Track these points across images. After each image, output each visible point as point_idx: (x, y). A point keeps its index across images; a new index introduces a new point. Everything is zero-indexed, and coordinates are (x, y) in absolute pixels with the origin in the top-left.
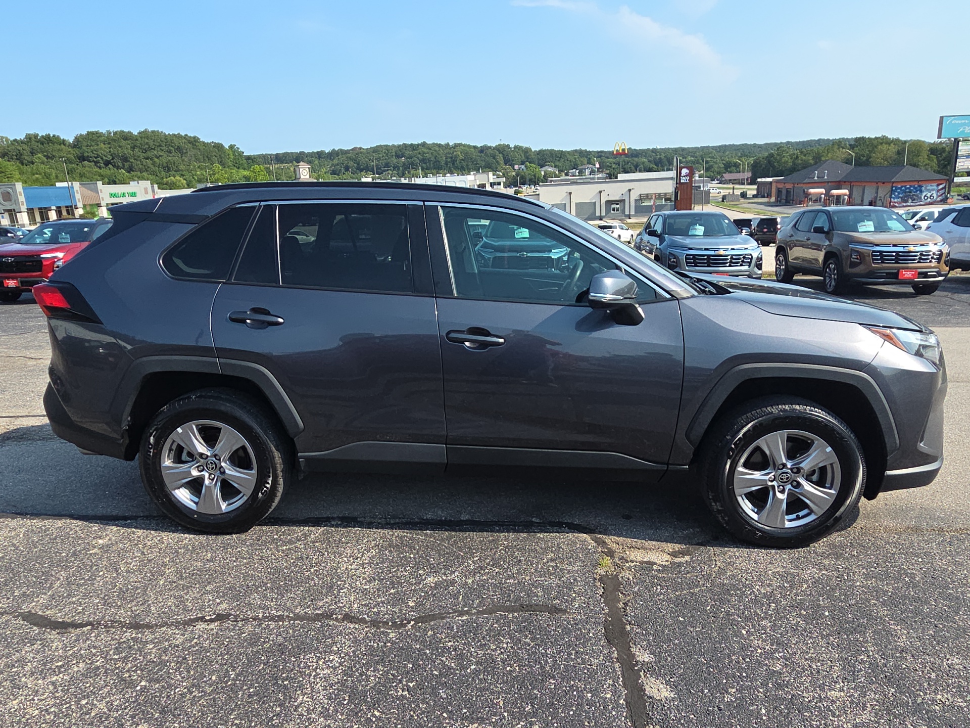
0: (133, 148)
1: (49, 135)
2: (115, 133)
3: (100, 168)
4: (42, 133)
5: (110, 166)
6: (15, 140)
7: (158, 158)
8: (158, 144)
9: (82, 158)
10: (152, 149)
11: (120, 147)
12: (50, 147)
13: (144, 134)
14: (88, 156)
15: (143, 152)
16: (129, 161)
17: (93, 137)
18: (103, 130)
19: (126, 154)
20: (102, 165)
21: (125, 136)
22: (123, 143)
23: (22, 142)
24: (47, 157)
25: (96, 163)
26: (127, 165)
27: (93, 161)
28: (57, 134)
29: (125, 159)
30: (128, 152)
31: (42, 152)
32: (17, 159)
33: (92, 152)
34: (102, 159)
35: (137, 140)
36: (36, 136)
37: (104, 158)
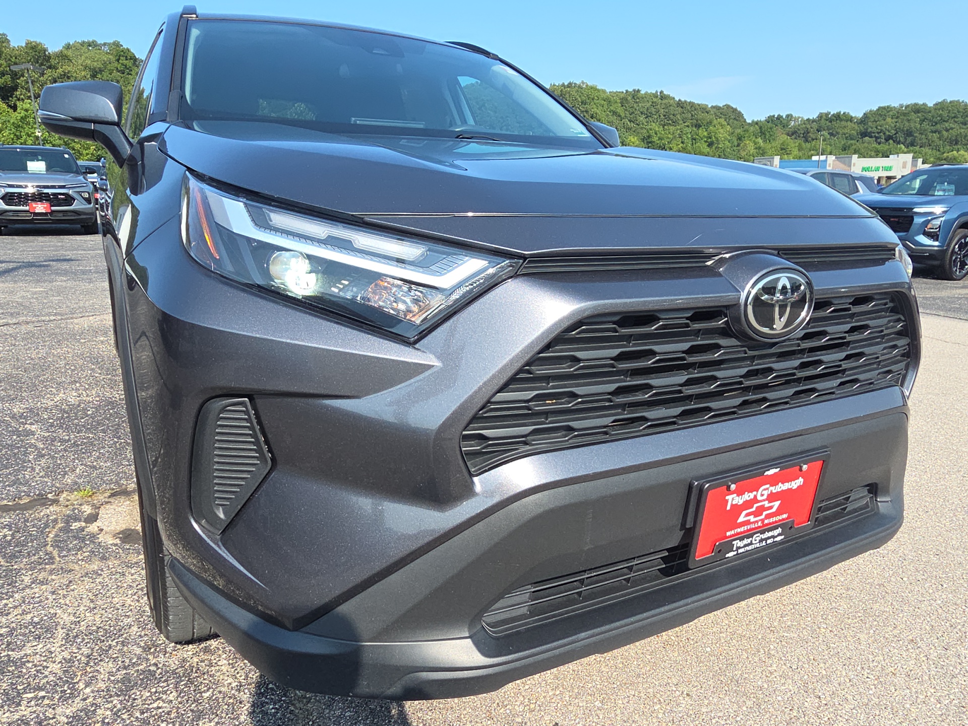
0: (922, 121)
1: (840, 112)
2: (907, 107)
3: (879, 143)
4: (833, 112)
5: (891, 141)
6: (808, 120)
7: (947, 130)
8: (953, 115)
9: (864, 134)
10: (944, 121)
11: (908, 121)
12: (836, 124)
13: (941, 106)
14: (871, 132)
15: (932, 125)
16: (913, 136)
17: (883, 112)
18: (895, 104)
19: (911, 128)
20: (883, 140)
21: (917, 109)
22: (913, 116)
23: (814, 121)
24: (831, 134)
25: (877, 138)
26: (909, 139)
27: (875, 136)
28: (847, 111)
29: (909, 133)
30: (915, 125)
31: (828, 129)
32: (803, 137)
33: (876, 128)
34: (884, 134)
35: (930, 112)
36: (827, 114)
37: (887, 133)
